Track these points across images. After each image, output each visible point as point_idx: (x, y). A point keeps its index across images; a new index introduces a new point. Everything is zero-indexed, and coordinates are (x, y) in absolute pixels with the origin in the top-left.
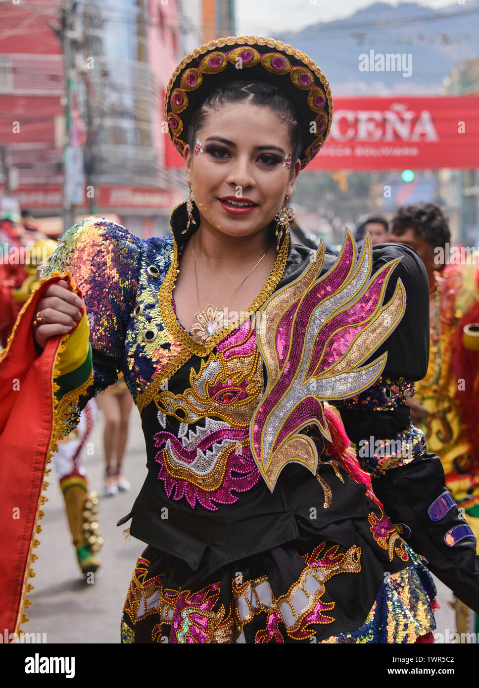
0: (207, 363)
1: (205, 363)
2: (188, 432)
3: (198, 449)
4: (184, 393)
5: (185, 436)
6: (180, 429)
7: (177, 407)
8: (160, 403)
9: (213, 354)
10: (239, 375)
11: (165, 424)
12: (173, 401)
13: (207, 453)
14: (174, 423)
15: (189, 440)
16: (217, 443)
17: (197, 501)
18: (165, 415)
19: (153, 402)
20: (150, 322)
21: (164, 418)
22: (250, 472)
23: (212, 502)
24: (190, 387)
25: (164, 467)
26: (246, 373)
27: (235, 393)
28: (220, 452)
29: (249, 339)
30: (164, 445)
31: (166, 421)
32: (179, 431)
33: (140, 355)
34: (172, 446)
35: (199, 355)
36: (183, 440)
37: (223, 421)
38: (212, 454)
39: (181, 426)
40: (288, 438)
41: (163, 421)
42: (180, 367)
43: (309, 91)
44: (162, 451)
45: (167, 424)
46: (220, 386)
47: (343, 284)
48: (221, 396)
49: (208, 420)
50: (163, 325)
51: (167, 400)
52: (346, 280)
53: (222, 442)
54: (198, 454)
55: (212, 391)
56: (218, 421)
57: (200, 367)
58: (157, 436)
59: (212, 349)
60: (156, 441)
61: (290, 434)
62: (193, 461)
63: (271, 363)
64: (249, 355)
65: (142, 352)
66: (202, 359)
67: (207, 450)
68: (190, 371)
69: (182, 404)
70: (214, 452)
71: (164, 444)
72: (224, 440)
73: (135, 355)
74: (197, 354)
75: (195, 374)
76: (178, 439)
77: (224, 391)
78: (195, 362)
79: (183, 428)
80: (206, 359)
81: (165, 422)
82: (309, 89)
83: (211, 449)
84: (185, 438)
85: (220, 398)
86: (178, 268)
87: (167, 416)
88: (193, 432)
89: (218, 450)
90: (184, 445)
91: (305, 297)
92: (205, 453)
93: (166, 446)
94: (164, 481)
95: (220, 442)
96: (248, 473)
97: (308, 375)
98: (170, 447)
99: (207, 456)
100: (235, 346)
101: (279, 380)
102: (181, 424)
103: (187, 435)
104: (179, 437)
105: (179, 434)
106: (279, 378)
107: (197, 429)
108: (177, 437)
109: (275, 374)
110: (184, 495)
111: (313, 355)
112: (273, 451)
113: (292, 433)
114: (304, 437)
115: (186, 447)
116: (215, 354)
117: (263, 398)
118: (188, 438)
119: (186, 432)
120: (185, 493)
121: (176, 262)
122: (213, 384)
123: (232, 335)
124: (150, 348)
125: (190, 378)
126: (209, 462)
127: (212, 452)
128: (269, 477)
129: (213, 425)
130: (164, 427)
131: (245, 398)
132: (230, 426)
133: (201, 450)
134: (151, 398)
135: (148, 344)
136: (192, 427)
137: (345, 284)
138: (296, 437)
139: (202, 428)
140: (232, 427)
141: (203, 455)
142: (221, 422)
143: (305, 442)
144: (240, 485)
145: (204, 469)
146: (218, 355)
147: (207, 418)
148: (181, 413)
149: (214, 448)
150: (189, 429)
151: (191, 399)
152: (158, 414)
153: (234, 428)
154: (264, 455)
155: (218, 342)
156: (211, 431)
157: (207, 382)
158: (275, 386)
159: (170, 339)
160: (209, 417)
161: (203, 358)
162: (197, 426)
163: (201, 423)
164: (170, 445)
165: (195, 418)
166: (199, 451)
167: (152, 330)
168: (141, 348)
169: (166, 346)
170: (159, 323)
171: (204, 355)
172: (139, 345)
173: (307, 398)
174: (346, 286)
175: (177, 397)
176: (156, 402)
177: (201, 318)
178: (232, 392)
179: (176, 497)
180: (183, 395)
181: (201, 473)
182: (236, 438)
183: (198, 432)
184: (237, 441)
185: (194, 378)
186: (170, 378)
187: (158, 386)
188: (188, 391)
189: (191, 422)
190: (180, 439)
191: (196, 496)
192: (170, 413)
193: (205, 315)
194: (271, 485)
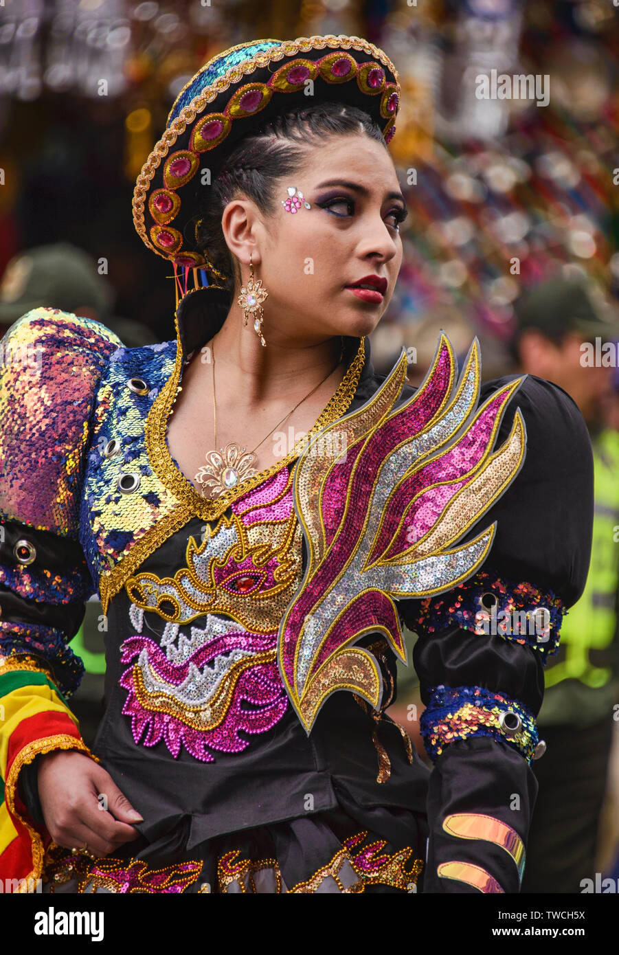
0: (215, 530)
1: (213, 530)
2: (178, 637)
3: (191, 663)
4: (176, 576)
5: (172, 643)
6: (165, 632)
7: (162, 597)
8: (134, 591)
9: (225, 518)
10: (264, 550)
11: (141, 625)
12: (156, 589)
13: (205, 671)
14: (155, 624)
15: (178, 649)
16: (223, 654)
17: (182, 746)
18: (141, 610)
19: (123, 589)
21: (141, 616)
22: (271, 703)
23: (206, 747)
24: (186, 566)
25: (133, 696)
26: (275, 547)
27: (256, 578)
28: (226, 670)
29: (283, 497)
30: (135, 659)
31: (143, 620)
32: (164, 636)
34: (149, 660)
35: (203, 517)
36: (168, 650)
37: (234, 621)
38: (212, 671)
39: (166, 628)
40: (337, 653)
41: (138, 621)
42: (171, 534)
44: (132, 669)
45: (144, 625)
46: (234, 567)
47: (433, 419)
48: (234, 581)
49: (210, 618)
50: (151, 468)
51: (147, 586)
52: (438, 412)
53: (231, 654)
54: (190, 672)
55: (221, 573)
56: (227, 622)
58: (127, 644)
59: (225, 510)
60: (124, 653)
61: (341, 646)
62: (181, 682)
63: (314, 537)
64: (281, 520)
66: (207, 524)
67: (205, 666)
68: (188, 541)
69: (172, 592)
70: (216, 669)
71: (137, 656)
72: (234, 651)
74: (200, 515)
75: (195, 546)
76: (161, 648)
77: (239, 574)
78: (195, 526)
79: (171, 630)
80: (214, 524)
81: (141, 622)
83: (211, 664)
84: (173, 646)
85: (233, 585)
86: (179, 385)
87: (146, 613)
88: (185, 637)
89: (223, 668)
90: (169, 658)
91: (373, 437)
92: (201, 670)
93: (140, 659)
94: (132, 717)
95: (226, 654)
96: (267, 705)
98: (146, 661)
99: (205, 675)
100: (261, 507)
101: (325, 561)
102: (168, 624)
103: (176, 642)
104: (161, 645)
105: (163, 640)
106: (325, 557)
107: (193, 633)
108: (158, 645)
109: (319, 554)
110: (162, 738)
111: (383, 528)
112: (314, 671)
113: (343, 645)
114: (362, 652)
115: (171, 661)
116: (229, 518)
117: (298, 589)
118: (177, 646)
119: (174, 637)
120: (163, 734)
121: (178, 375)
122: (223, 563)
123: (257, 491)
124: (127, 501)
125: (187, 552)
126: (207, 686)
127: (213, 668)
128: (306, 710)
129: (217, 627)
130: (139, 630)
131: (272, 587)
132: (244, 630)
133: (195, 666)
134: (121, 583)
135: (124, 496)
136: (185, 629)
137: (437, 417)
138: (349, 651)
139: (200, 630)
140: (247, 632)
141: (199, 673)
142: (231, 622)
143: (363, 658)
144: (253, 724)
145: (200, 695)
146: (234, 518)
147: (208, 615)
148: (167, 606)
149: (216, 662)
150: (179, 632)
151: (186, 584)
152: (131, 609)
153: (250, 633)
154: (299, 678)
155: (234, 500)
156: (215, 636)
157: (214, 559)
158: (319, 570)
159: (159, 490)
160: (212, 615)
161: (210, 522)
162: (192, 628)
163: (200, 623)
164: (145, 658)
165: (189, 615)
166: (193, 667)
167: (132, 474)
168: (113, 501)
169: (152, 500)
170: (144, 465)
171: (211, 518)
173: (370, 592)
174: (438, 422)
175: (161, 581)
176: (129, 590)
177: (216, 459)
178: (251, 577)
179: (149, 741)
180: (173, 578)
181: (192, 702)
182: (252, 649)
183: (193, 636)
184: (254, 653)
185: (193, 552)
186: (154, 550)
187: (135, 563)
188: (181, 572)
189: (183, 621)
190: (164, 648)
191: (181, 739)
192: (150, 607)
193: (224, 457)
194: (308, 724)
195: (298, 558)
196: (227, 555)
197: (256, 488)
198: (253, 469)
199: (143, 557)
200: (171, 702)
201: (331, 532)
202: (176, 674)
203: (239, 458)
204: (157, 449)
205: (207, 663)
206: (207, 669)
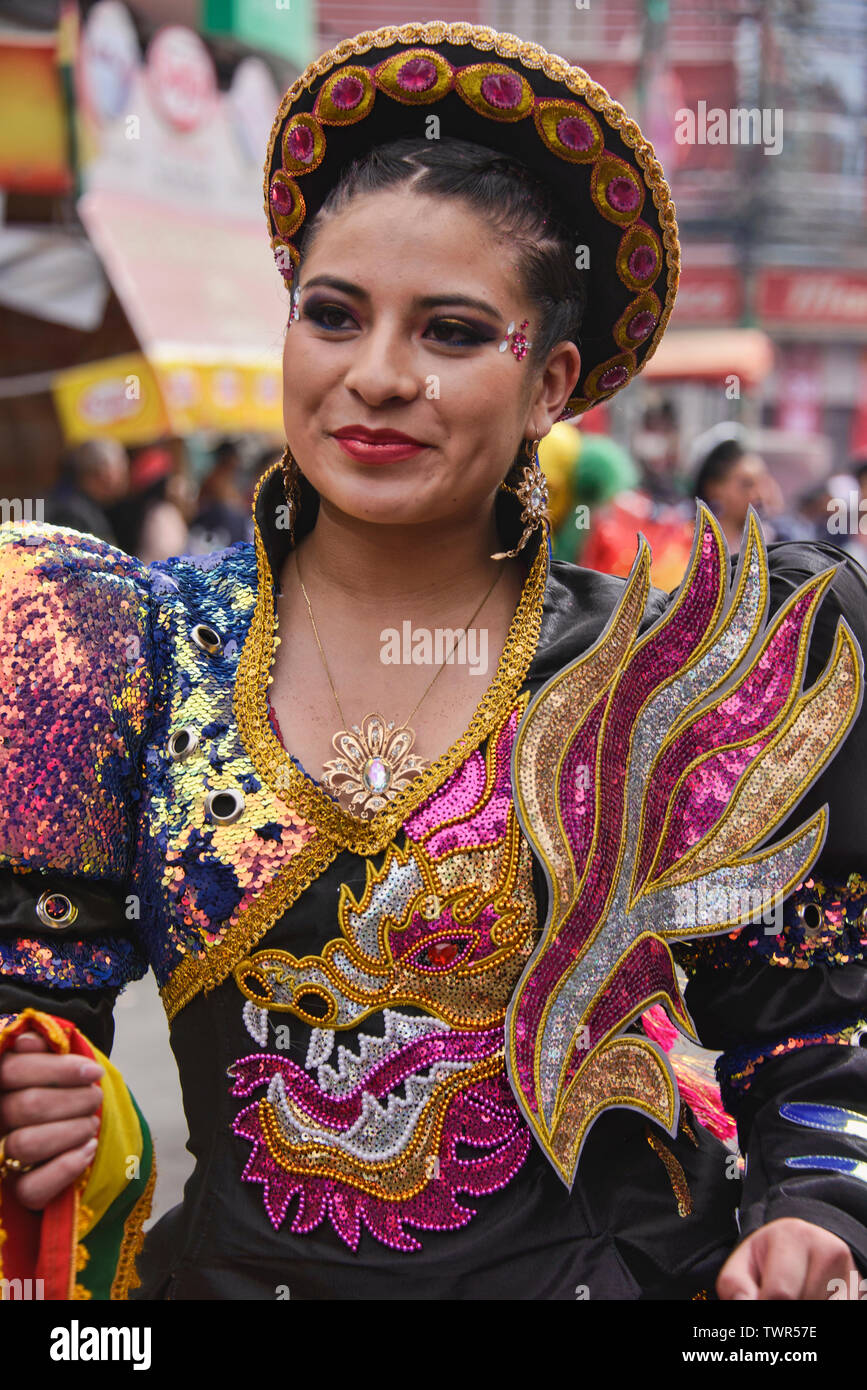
0: (383, 870)
1: (378, 870)
2: (335, 1053)
3: (365, 1093)
4: (324, 952)
5: (325, 1063)
6: (312, 1045)
7: (302, 988)
8: (251, 981)
9: (397, 848)
10: (471, 896)
11: (265, 1036)
12: (291, 975)
13: (390, 1103)
15: (338, 1072)
16: (418, 1073)
17: (364, 1229)
18: (265, 1011)
19: (231, 978)
20: (220, 772)
21: (264, 1018)
22: (505, 1142)
23: (406, 1227)
24: (340, 934)
25: (263, 1149)
26: (488, 888)
27: (462, 943)
28: (426, 1098)
29: (487, 802)
30: (262, 1090)
31: (268, 1025)
32: (310, 1051)
33: (202, 857)
34: (287, 1092)
35: (358, 850)
36: (320, 1074)
37: (429, 1015)
38: (403, 1103)
39: (313, 1038)
40: (601, 1047)
41: (259, 1027)
42: (308, 884)
43: (591, 167)
44: (257, 1108)
45: (270, 1032)
46: (421, 928)
47: (700, 644)
48: (424, 952)
49: (389, 1015)
50: (257, 777)
51: (274, 971)
52: (707, 633)
53: (432, 1071)
54: (365, 1107)
55: (400, 941)
56: (418, 1018)
57: (365, 882)
58: (241, 1065)
59: (394, 834)
60: (236, 1079)
61: (606, 1036)
62: (350, 1125)
63: (555, 862)
64: (495, 844)
65: (204, 850)
66: (368, 861)
67: (391, 1096)
68: (340, 893)
69: (317, 981)
70: (409, 1100)
71: (265, 1086)
72: (436, 1065)
73: (187, 859)
74: (353, 847)
75: (353, 900)
76: (307, 1072)
77: (432, 940)
78: (350, 869)
79: (322, 1040)
80: (379, 859)
81: (265, 1029)
82: (589, 161)
83: (400, 1091)
84: (328, 1067)
85: (422, 958)
87: (273, 1014)
88: (348, 1052)
89: (420, 1094)
90: (324, 1087)
91: (619, 686)
92: (384, 1102)
93: (270, 1091)
94: (263, 1184)
95: (424, 1072)
96: (499, 1145)
97: (638, 884)
98: (283, 1094)
99: (390, 1109)
100: (453, 823)
101: (577, 905)
102: (315, 1031)
103: (333, 1061)
104: (308, 1066)
105: (309, 1058)
106: (576, 898)
107: (362, 1043)
108: (302, 1067)
109: (566, 894)
110: (326, 1217)
111: (646, 830)
112: (567, 1082)
113: (608, 1033)
114: (640, 1041)
115: (329, 1091)
116: (402, 847)
117: (534, 954)
118: (335, 1066)
119: (328, 1052)
120: (327, 1212)
122: (403, 924)
123: (439, 795)
124: (226, 838)
125: (340, 914)
126: (395, 1127)
127: (404, 1097)
128: (560, 1150)
129: (404, 1028)
130: (263, 1043)
131: (489, 953)
132: (447, 1027)
133: (372, 1097)
134: (227, 970)
135: (219, 829)
136: (347, 1038)
137: (706, 641)
138: (620, 1043)
139: (374, 1039)
140: (452, 1030)
141: (380, 1108)
142: (424, 1018)
143: (643, 1052)
144: (479, 1178)
145: (385, 1143)
146: (411, 848)
147: (386, 1011)
148: (314, 1003)
149: (408, 1087)
150: (337, 1043)
151: (341, 962)
152: (246, 1009)
153: (457, 1031)
154: (542, 1097)
155: (407, 815)
156: (401, 1046)
157: (389, 919)
158: (567, 920)
159: (278, 813)
160: (391, 1009)
161: (371, 857)
162: (361, 1035)
163: (374, 1025)
164: (280, 1088)
165: (356, 1014)
166: (369, 1100)
167: (229, 792)
168: (201, 839)
169: (269, 832)
170: (244, 773)
171: (372, 850)
172: (195, 832)
173: (642, 941)
174: (709, 649)
175: (300, 963)
176: (240, 979)
177: (350, 746)
178: (452, 942)
179: (301, 1223)
180: (319, 955)
181: (373, 1156)
182: (466, 1058)
183: (363, 1049)
184: (469, 1065)
185: (350, 910)
186: (282, 913)
187: (251, 937)
188: (334, 945)
189: (341, 1025)
190: (313, 1072)
191: (360, 1218)
192: (280, 1005)
193: (363, 741)
194: (567, 1171)
195: (527, 903)
196: (409, 910)
197: (437, 791)
198: (412, 756)
199: (265, 927)
200: (333, 1158)
201: (580, 854)
202: (339, 1113)
203: (387, 739)
204: (261, 744)
205: (393, 1091)
206: (393, 1100)
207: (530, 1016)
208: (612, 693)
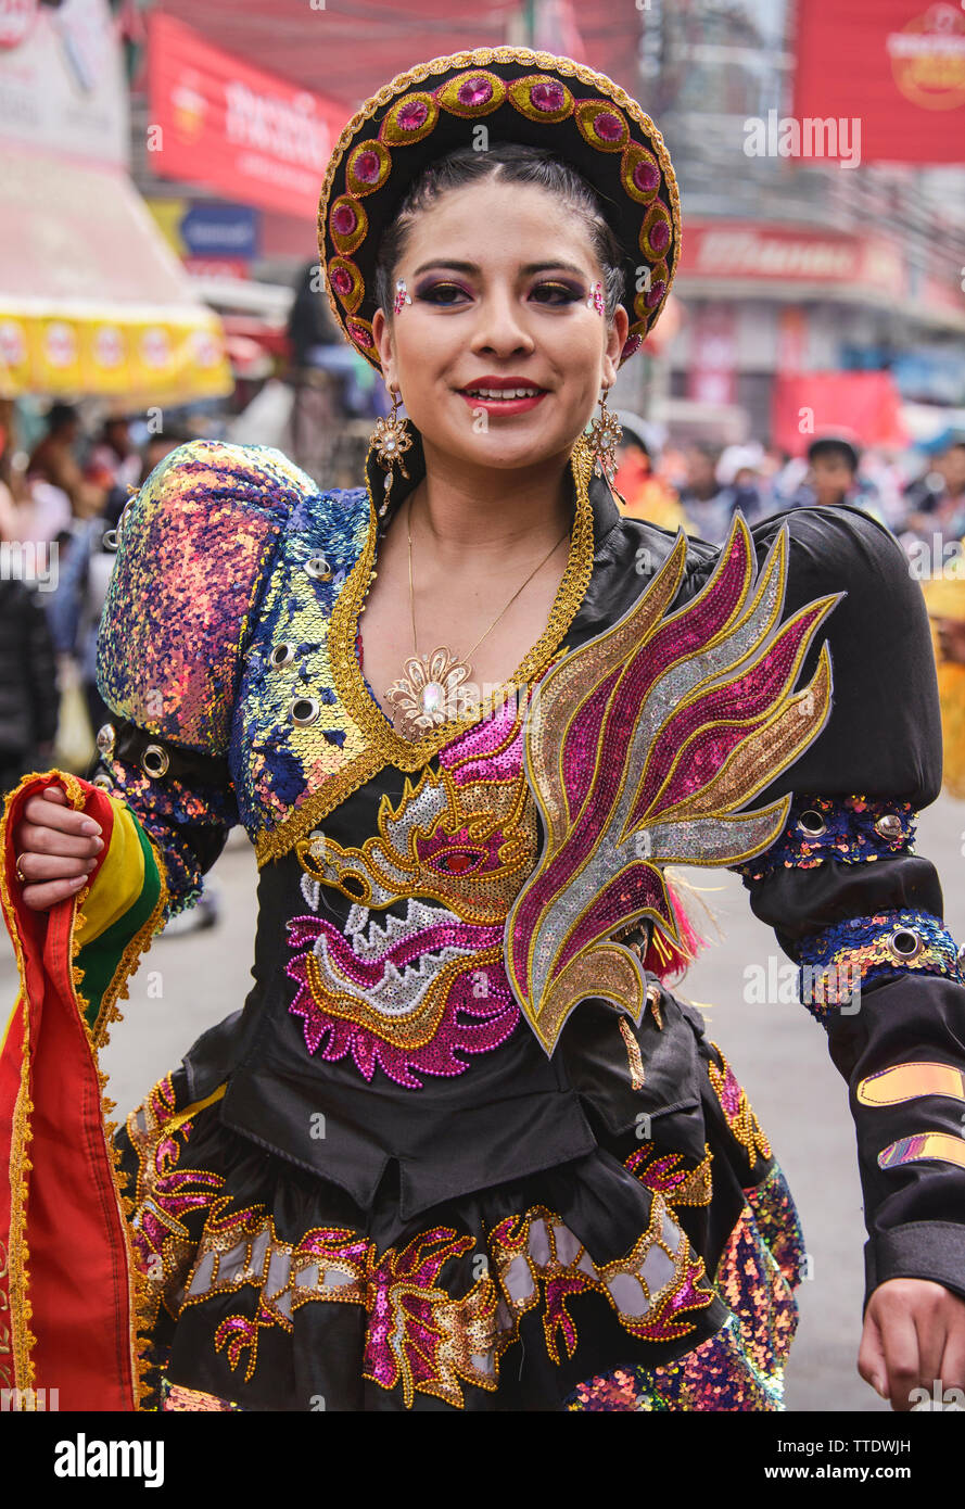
0: (417, 788)
1: (414, 788)
3: (387, 962)
4: (364, 846)
5: (360, 932)
6: (351, 916)
7: (346, 871)
8: (308, 858)
9: (431, 772)
10: (485, 821)
11: (316, 903)
12: (337, 860)
13: (406, 973)
14: (337, 902)
15: (368, 942)
16: (431, 953)
18: (317, 883)
19: (293, 852)
20: (306, 683)
21: (317, 890)
22: (498, 1015)
23: (412, 1069)
25: (307, 991)
26: (500, 819)
27: (474, 857)
28: (435, 973)
29: (509, 745)
30: (310, 945)
31: (320, 896)
32: (348, 921)
33: (278, 749)
34: (329, 950)
35: (400, 765)
36: (355, 940)
37: (445, 908)
38: (417, 974)
39: (352, 911)
40: (586, 950)
41: (312, 896)
42: (358, 787)
43: (621, 155)
44: (306, 957)
45: (321, 901)
46: (443, 841)
48: (444, 859)
49: (412, 904)
50: (335, 692)
51: (325, 855)
52: (728, 623)
53: (442, 952)
54: (386, 972)
55: (425, 848)
56: (436, 909)
57: (402, 796)
58: (296, 923)
59: (429, 759)
60: (291, 932)
61: (590, 942)
62: (374, 984)
63: (553, 808)
64: (509, 782)
65: (282, 743)
66: (407, 778)
67: (408, 967)
68: (381, 802)
69: (358, 869)
70: (422, 973)
71: (312, 942)
72: (446, 949)
73: (268, 748)
74: (396, 762)
75: (391, 809)
76: (345, 937)
77: (451, 850)
78: (390, 781)
79: (359, 914)
80: (416, 777)
81: (316, 897)
82: (620, 150)
83: (415, 964)
84: (361, 936)
85: (442, 863)
86: (372, 568)
87: (323, 887)
88: (378, 927)
89: (431, 968)
90: (356, 951)
91: (635, 660)
92: (402, 971)
93: (315, 946)
94: (304, 1018)
95: (436, 953)
96: (493, 1017)
97: (634, 821)
98: (325, 951)
99: (407, 977)
100: (480, 759)
101: (568, 842)
102: (354, 906)
103: (365, 932)
104: (346, 933)
105: (347, 926)
106: (569, 837)
107: (388, 922)
108: (342, 933)
109: (561, 833)
110: (349, 1052)
112: (554, 975)
113: (593, 940)
114: (620, 949)
115: (360, 955)
116: (436, 772)
117: (532, 874)
118: (367, 937)
119: (362, 924)
120: (350, 1048)
122: (428, 835)
123: (475, 732)
124: (300, 737)
125: (379, 817)
126: (410, 991)
127: (418, 970)
128: (545, 1026)
129: (426, 916)
130: (315, 908)
131: (496, 868)
132: (459, 920)
133: (393, 965)
134: (291, 844)
136: (378, 916)
137: (725, 631)
138: (603, 948)
139: (399, 920)
140: (463, 922)
141: (399, 974)
142: (441, 910)
143: (620, 956)
144: (474, 1039)
145: (400, 1002)
146: (442, 774)
147: (410, 900)
148: (354, 884)
149: (422, 962)
150: (370, 919)
151: (377, 854)
152: (303, 879)
153: (467, 924)
154: (533, 986)
155: (443, 745)
156: (419, 929)
157: (416, 829)
159: (345, 725)
160: (415, 899)
161: (409, 774)
162: (388, 916)
163: (399, 909)
164: (324, 946)
165: (385, 899)
166: (390, 967)
167: (309, 700)
168: (281, 734)
169: (334, 738)
170: (325, 687)
171: (411, 769)
172: (277, 728)
173: (630, 868)
175: (345, 852)
176: (299, 855)
177: (415, 670)
178: (467, 855)
179: (330, 1053)
180: (360, 848)
181: (389, 1011)
182: (472, 946)
183: (389, 927)
184: (473, 952)
185: (387, 817)
186: (335, 807)
187: (308, 824)
188: (372, 842)
189: (374, 905)
190: (350, 938)
191: (376, 1057)
192: (329, 881)
193: (427, 668)
194: (549, 1042)
195: (531, 835)
196: (434, 824)
197: (472, 728)
199: (320, 816)
200: (359, 1008)
201: (575, 803)
202: (366, 973)
203: (446, 670)
204: (344, 664)
205: (410, 963)
206: (409, 970)
207: (527, 921)
208: (626, 666)
